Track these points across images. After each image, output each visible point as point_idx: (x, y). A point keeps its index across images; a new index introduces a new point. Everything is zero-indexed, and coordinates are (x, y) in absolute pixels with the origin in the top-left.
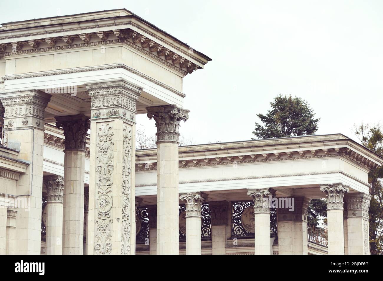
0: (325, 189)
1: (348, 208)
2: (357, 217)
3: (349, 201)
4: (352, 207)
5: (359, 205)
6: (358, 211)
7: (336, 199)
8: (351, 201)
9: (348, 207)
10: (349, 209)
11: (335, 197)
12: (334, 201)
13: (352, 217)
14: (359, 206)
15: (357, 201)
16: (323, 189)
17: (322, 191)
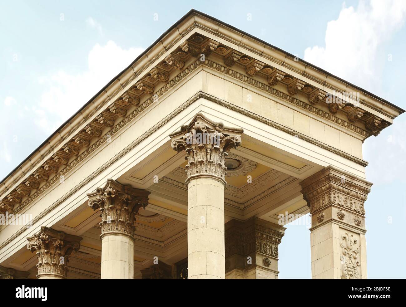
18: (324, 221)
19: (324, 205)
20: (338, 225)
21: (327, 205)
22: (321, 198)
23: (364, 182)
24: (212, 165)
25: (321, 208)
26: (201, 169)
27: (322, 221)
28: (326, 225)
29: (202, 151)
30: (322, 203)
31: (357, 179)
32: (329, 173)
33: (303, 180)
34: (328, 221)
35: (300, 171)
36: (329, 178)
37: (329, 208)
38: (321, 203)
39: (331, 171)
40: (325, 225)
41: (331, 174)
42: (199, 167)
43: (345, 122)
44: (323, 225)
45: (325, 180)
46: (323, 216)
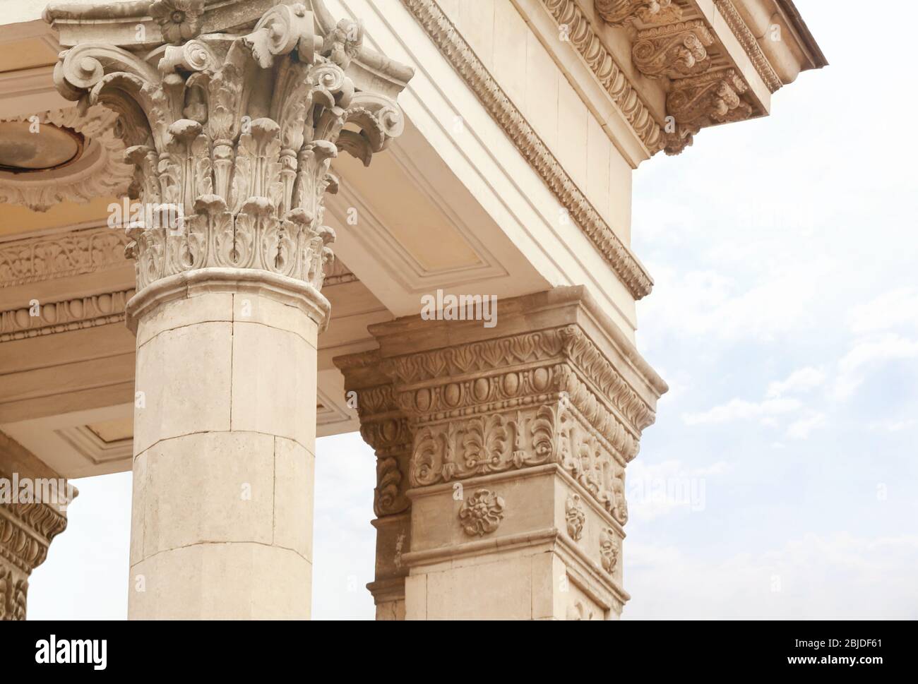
0: (109, 66)
1: (415, 472)
2: (499, 547)
3: (424, 398)
4: (453, 454)
5: (525, 425)
6: (518, 486)
7: (232, 170)
8: (454, 392)
9: (417, 456)
10: (430, 475)
11: (223, 151)
12: (208, 197)
13: (448, 556)
14: (523, 441)
15: (506, 393)
16: (89, 64)
17: (80, 84)
18: (499, 537)
19: (503, 458)
20: (567, 564)
21: (525, 465)
22: (490, 423)
23: (645, 376)
24: (303, 237)
25: (485, 469)
26: (259, 245)
27: (488, 533)
28: (517, 554)
29: (264, 152)
30: (493, 447)
31: (633, 362)
32: (568, 319)
33: (399, 319)
34: (529, 540)
35: (421, 279)
36: (561, 344)
37: (538, 482)
38: (489, 447)
39: (579, 312)
40: (507, 556)
41: (576, 328)
42: (249, 236)
43: (620, 71)
44: (498, 552)
45: (538, 345)
46: (497, 511)
